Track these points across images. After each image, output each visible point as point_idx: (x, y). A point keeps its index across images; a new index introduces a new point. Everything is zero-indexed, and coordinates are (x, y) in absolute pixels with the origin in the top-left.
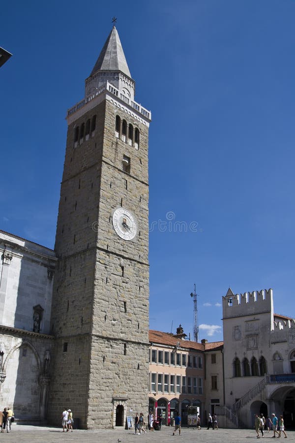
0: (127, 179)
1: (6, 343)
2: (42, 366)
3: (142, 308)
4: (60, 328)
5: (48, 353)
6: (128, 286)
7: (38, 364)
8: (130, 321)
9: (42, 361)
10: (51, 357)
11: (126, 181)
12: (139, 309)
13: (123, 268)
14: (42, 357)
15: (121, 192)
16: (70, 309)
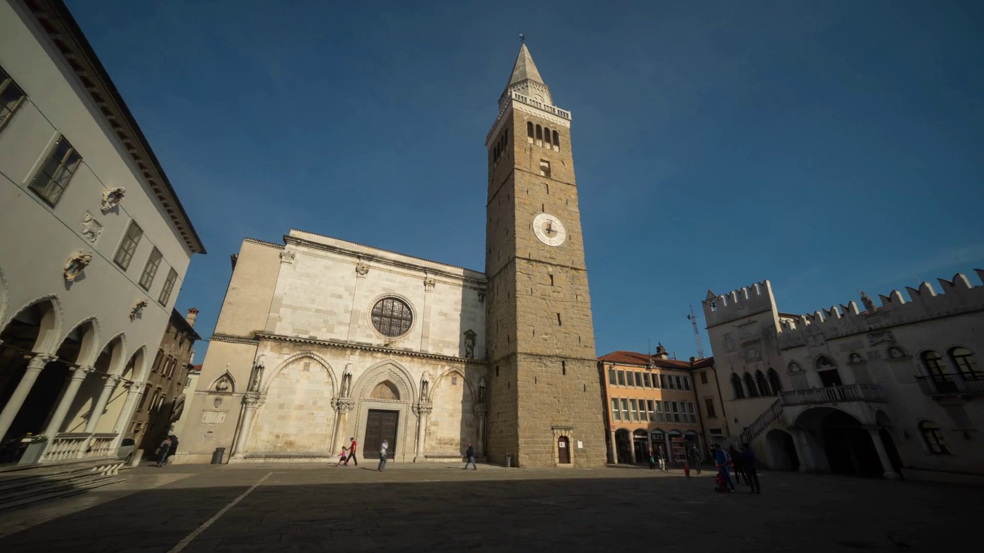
0: (547, 183)
1: (432, 372)
2: (477, 395)
3: (582, 319)
4: (493, 352)
5: (483, 380)
6: (561, 295)
7: (471, 393)
8: (568, 335)
9: (477, 389)
10: (486, 385)
11: (547, 185)
12: (578, 320)
13: (551, 276)
14: (476, 385)
15: (542, 196)
16: (499, 329)
